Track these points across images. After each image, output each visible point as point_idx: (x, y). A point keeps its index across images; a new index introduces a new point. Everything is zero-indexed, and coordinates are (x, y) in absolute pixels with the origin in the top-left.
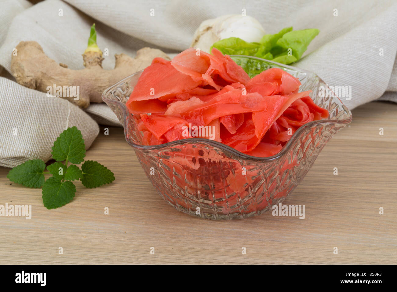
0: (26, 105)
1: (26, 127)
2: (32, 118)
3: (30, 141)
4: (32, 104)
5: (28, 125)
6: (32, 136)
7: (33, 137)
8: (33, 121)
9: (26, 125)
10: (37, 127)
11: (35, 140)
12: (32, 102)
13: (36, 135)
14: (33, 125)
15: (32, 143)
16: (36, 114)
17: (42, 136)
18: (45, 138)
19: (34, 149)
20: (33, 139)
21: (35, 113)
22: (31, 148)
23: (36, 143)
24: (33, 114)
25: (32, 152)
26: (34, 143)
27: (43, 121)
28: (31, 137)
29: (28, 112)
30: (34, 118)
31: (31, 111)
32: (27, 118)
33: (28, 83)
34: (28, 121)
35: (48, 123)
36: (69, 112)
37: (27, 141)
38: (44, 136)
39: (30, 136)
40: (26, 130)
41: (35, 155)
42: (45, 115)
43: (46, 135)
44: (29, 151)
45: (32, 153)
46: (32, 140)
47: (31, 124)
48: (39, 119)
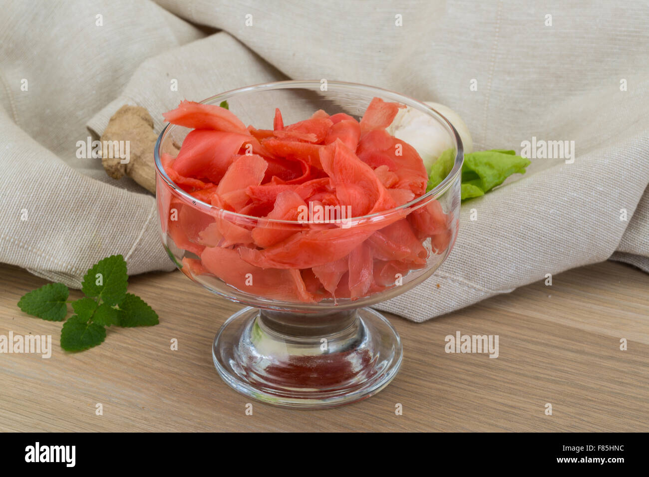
0: (83, 204)
1: (78, 232)
2: (89, 222)
3: (79, 253)
4: (93, 203)
5: (80, 231)
6: (82, 246)
7: (83, 249)
8: (89, 227)
9: (77, 230)
10: (93, 235)
11: (86, 253)
12: (94, 200)
13: (89, 246)
14: (88, 232)
15: (80, 256)
16: (95, 217)
17: (97, 249)
18: (101, 252)
19: (81, 265)
20: (82, 251)
21: (94, 215)
22: (77, 262)
23: (86, 257)
24: (92, 217)
25: (78, 269)
26: (83, 257)
27: (105, 227)
28: (80, 248)
29: (84, 213)
30: (91, 222)
31: (89, 213)
32: (82, 221)
33: (114, 167)
34: (82, 226)
35: (111, 232)
36: (149, 219)
37: (74, 253)
38: (101, 249)
39: (79, 246)
40: (77, 237)
41: (81, 274)
42: (110, 220)
43: (104, 247)
44: (73, 266)
45: (77, 271)
46: (81, 253)
47: (86, 230)
48: (98, 224)
